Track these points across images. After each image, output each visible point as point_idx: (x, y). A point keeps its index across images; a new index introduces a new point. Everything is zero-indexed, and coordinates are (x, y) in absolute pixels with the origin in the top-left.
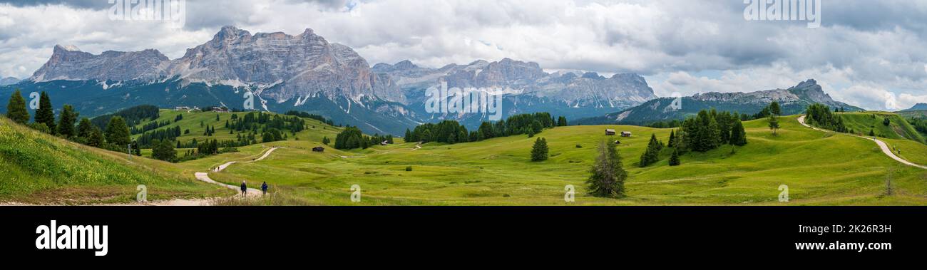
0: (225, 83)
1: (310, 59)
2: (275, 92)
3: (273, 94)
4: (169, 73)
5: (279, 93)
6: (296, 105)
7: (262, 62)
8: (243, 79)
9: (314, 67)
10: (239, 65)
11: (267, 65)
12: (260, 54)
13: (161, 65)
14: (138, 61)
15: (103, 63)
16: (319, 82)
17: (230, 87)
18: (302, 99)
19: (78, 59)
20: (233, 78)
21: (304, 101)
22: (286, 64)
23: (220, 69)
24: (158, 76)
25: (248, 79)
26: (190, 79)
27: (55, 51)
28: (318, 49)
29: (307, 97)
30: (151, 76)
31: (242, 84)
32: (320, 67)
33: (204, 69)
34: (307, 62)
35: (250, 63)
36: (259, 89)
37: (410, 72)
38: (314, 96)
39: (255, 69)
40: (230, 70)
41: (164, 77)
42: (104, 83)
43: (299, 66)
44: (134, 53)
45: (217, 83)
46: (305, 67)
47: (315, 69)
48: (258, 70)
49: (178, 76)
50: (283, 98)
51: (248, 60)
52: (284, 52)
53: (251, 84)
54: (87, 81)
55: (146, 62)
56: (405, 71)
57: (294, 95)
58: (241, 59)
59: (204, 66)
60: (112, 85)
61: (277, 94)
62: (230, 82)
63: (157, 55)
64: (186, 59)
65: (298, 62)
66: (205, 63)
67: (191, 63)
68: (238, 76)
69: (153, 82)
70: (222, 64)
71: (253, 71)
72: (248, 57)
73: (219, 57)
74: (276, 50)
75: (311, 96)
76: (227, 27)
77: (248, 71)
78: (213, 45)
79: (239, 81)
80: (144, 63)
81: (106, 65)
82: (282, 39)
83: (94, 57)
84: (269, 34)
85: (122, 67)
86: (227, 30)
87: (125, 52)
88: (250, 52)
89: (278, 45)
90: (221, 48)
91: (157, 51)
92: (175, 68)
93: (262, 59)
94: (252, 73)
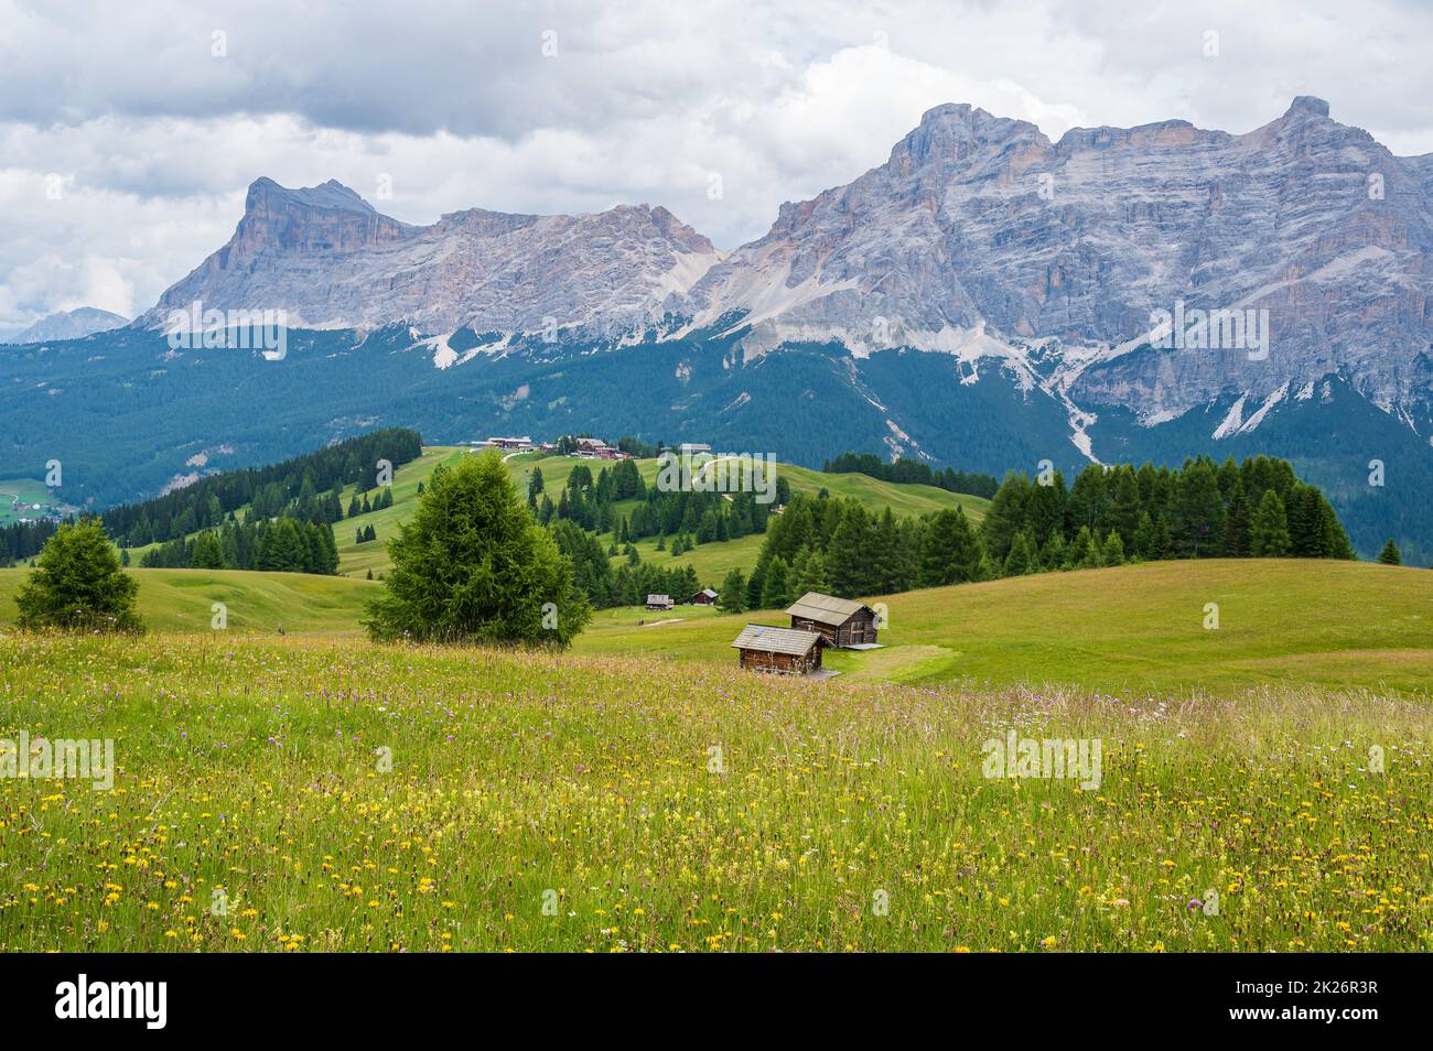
0: (923, 342)
1: (1301, 234)
2: (1131, 377)
3: (1126, 387)
4: (702, 304)
5: (1150, 383)
6: (1219, 433)
7: (1087, 253)
8: (1004, 324)
9: (1317, 265)
10: (989, 267)
11: (1106, 265)
12: (1079, 220)
13: (678, 269)
14: (583, 254)
15: (439, 259)
16: (1332, 330)
17: (945, 360)
18: (1250, 409)
19: (344, 239)
20: (960, 321)
21: (1258, 416)
22: (1190, 258)
23: (909, 285)
24: (657, 316)
25: (1024, 326)
26: (778, 328)
27: (250, 204)
28: (1341, 185)
29: (1275, 397)
30: (630, 316)
31: (997, 346)
32: (1341, 268)
33: (843, 286)
34: (1283, 245)
35: (1034, 256)
36: (1069, 368)
38: (1307, 393)
39: (1056, 280)
40: (952, 287)
41: (681, 320)
42: (442, 341)
43: (1248, 262)
44: (573, 222)
45: (890, 343)
46: (1275, 268)
47: (1318, 277)
48: (1068, 287)
49: (738, 315)
50: (1168, 403)
51: (1029, 243)
52: (1186, 205)
53: (1037, 344)
54: (375, 336)
55: (618, 257)
57: (1215, 392)
58: (999, 241)
59: (846, 275)
60: (471, 354)
61: (1139, 386)
62: (947, 340)
63: (664, 232)
64: (773, 246)
65: (1247, 246)
66: (850, 259)
67: (795, 262)
68: (983, 313)
69: (638, 339)
70: (914, 263)
71: (1048, 290)
72: (1027, 234)
73: (907, 234)
74: (1150, 200)
75: (1292, 392)
76: (947, 109)
77: (1024, 292)
78: (888, 186)
79: (987, 331)
80: (607, 261)
81: (452, 267)
82: (1181, 150)
83: (407, 235)
84: (1121, 132)
85: (518, 277)
86: (946, 120)
87: (534, 219)
88: (1036, 210)
89: (1162, 176)
90: (916, 196)
91: (667, 213)
92: (732, 280)
93: (1088, 238)
94: (1042, 299)
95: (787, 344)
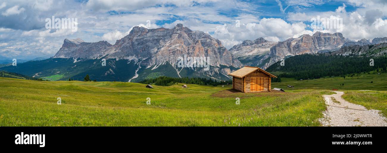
0: (125, 58)
3: (146, 63)
4: (105, 54)
6: (152, 69)
7: (147, 46)
8: (137, 56)
10: (136, 48)
11: (149, 47)
12: (147, 41)
14: (94, 47)
17: (127, 60)
18: (157, 66)
20: (132, 55)
23: (126, 51)
25: (139, 56)
27: (64, 42)
29: (160, 65)
31: (135, 58)
32: (173, 46)
35: (141, 46)
36: (142, 61)
37: (262, 45)
38: (163, 64)
39: (143, 49)
40: (131, 51)
41: (101, 56)
42: (76, 59)
44: (94, 43)
45: (121, 58)
50: (150, 65)
56: (260, 45)
57: (155, 64)
58: (138, 44)
60: (78, 61)
61: (147, 63)
63: (106, 44)
64: (115, 46)
67: (116, 48)
72: (141, 43)
73: (127, 44)
74: (156, 38)
75: (162, 64)
76: (135, 27)
77: (139, 51)
78: (129, 37)
79: (135, 56)
80: (98, 48)
81: (79, 50)
82: (163, 31)
83: (76, 45)
84: (155, 29)
85: (87, 51)
86: (135, 29)
87: (90, 43)
88: (142, 40)
89: (159, 35)
90: (130, 39)
91: (107, 42)
92: (109, 50)
93: (147, 44)
94: (142, 52)
95: (109, 59)
